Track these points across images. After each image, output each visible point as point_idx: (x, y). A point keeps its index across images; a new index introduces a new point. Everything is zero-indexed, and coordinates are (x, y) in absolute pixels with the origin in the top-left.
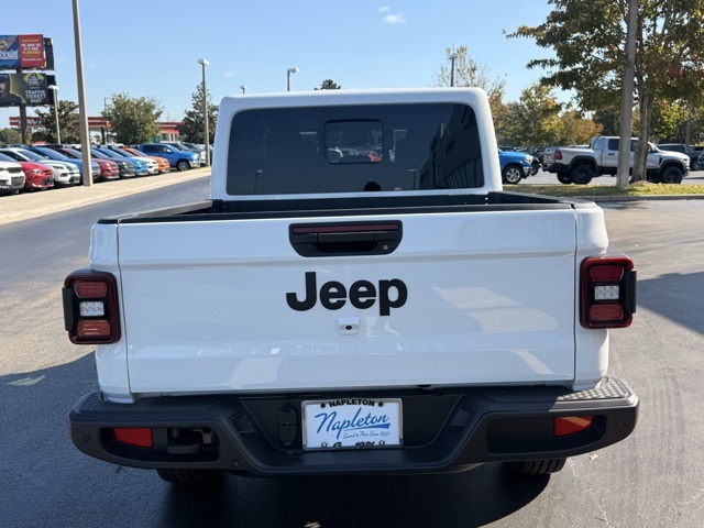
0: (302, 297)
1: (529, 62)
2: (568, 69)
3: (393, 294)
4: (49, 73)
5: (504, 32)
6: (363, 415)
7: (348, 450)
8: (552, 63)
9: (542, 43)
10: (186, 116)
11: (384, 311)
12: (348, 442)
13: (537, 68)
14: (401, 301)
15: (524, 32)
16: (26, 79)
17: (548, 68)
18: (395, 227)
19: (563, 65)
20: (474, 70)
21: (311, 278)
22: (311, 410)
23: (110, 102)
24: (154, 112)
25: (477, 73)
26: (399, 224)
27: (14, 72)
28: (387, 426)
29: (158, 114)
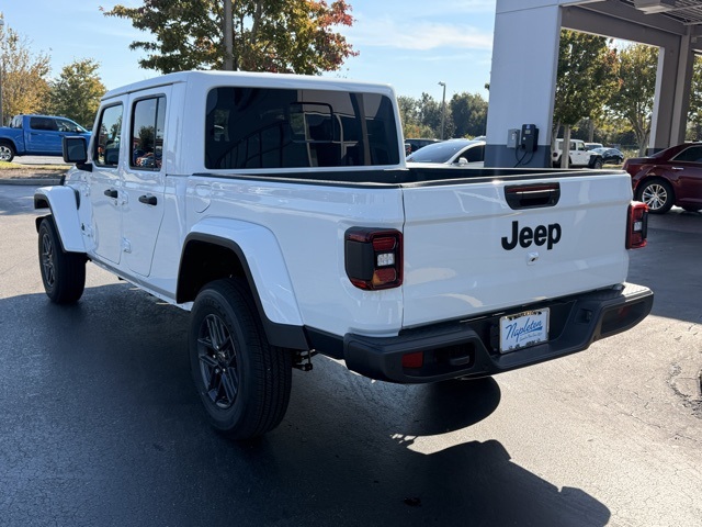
0: (510, 241)
1: (131, 43)
2: (168, 55)
3: (554, 234)
5: (101, 9)
6: (530, 322)
7: (523, 348)
8: (154, 47)
9: (139, 25)
11: (550, 247)
13: (140, 50)
14: (558, 239)
15: (120, 12)
17: (150, 52)
19: (164, 49)
20: (15, 40)
21: (515, 224)
22: (505, 322)
25: (18, 45)
28: (540, 328)
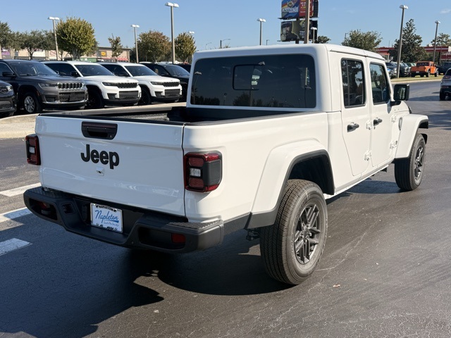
0: (85, 156)
3: (114, 160)
4: (314, 19)
6: (110, 215)
7: (105, 229)
10: (396, 43)
11: (112, 168)
12: (105, 226)
14: (117, 164)
16: (301, 24)
18: (114, 127)
21: (88, 146)
22: (94, 207)
23: (348, 36)
24: (375, 41)
26: (116, 125)
27: (295, 20)
28: (118, 222)
29: (378, 43)
